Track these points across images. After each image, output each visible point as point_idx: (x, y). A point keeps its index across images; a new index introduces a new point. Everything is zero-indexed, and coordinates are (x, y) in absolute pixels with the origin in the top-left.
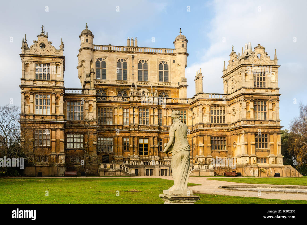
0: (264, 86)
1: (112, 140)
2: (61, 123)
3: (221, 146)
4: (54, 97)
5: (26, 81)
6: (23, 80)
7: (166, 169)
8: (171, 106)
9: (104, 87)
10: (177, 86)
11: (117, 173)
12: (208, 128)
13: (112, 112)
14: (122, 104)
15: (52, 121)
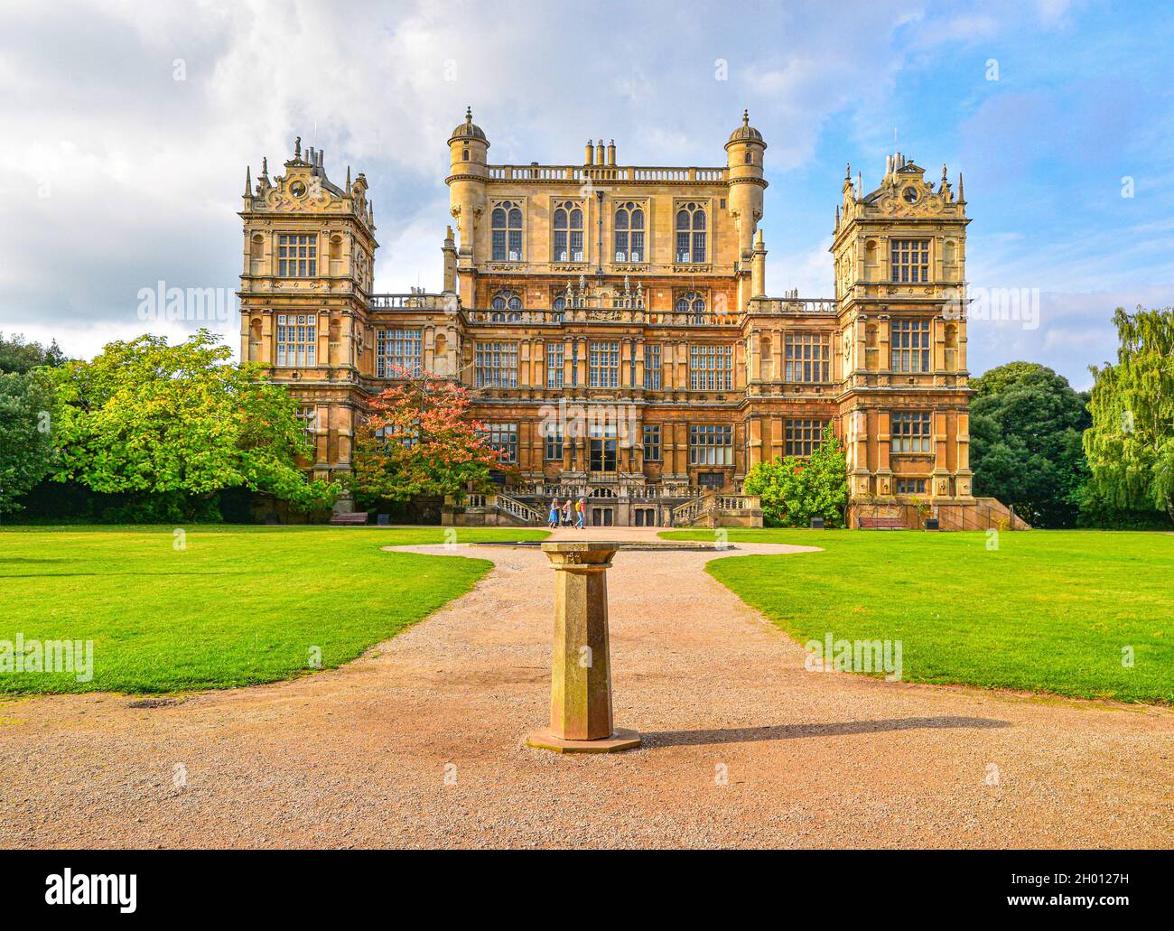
0: (925, 278)
1: (513, 428)
2: (343, 389)
3: (807, 444)
4: (325, 321)
5: (255, 282)
6: (247, 279)
7: (650, 507)
8: (687, 334)
9: (515, 282)
10: (731, 273)
11: (487, 517)
12: (776, 397)
13: (516, 354)
14: (543, 332)
15: (318, 383)
